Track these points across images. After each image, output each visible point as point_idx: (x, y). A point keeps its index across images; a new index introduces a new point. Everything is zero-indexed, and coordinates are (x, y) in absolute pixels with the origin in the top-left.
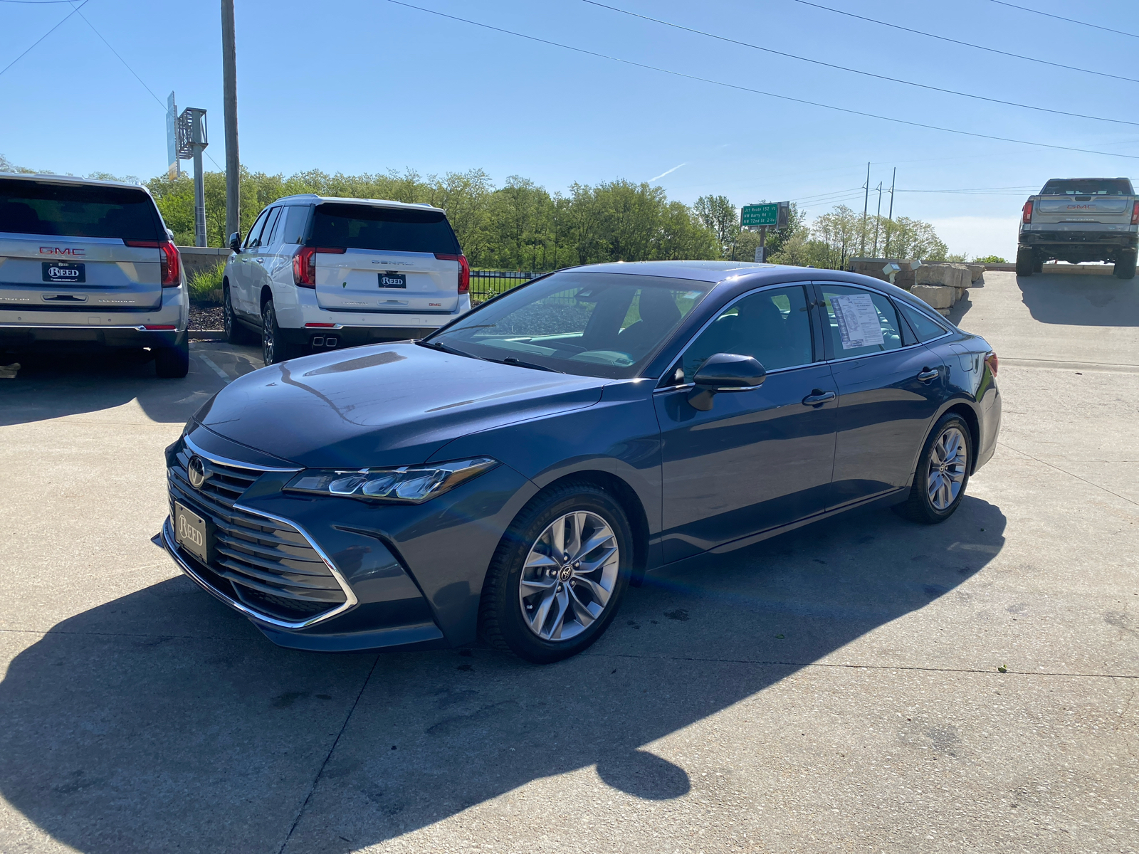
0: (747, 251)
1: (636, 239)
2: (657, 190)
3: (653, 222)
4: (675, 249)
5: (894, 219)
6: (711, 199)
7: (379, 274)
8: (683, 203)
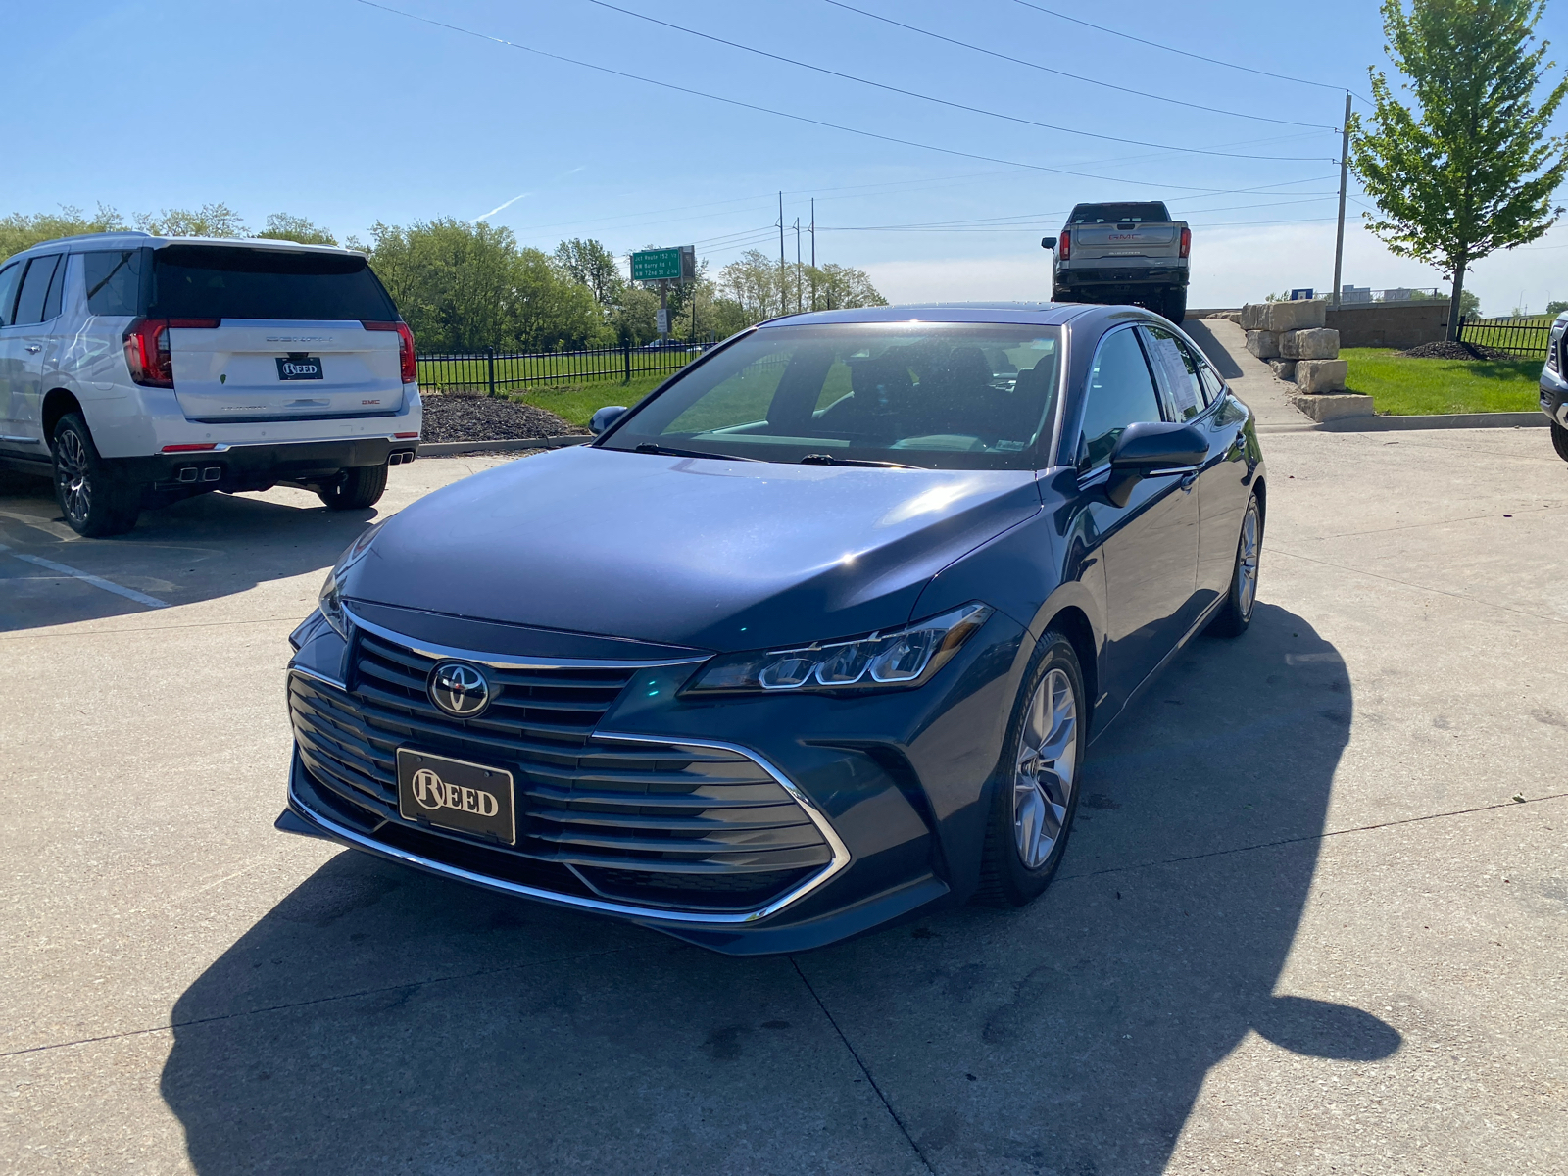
0: (637, 315)
1: (480, 302)
2: (501, 232)
3: (501, 278)
4: (538, 314)
5: (819, 266)
6: (577, 244)
7: (277, 359)
8: (541, 250)
